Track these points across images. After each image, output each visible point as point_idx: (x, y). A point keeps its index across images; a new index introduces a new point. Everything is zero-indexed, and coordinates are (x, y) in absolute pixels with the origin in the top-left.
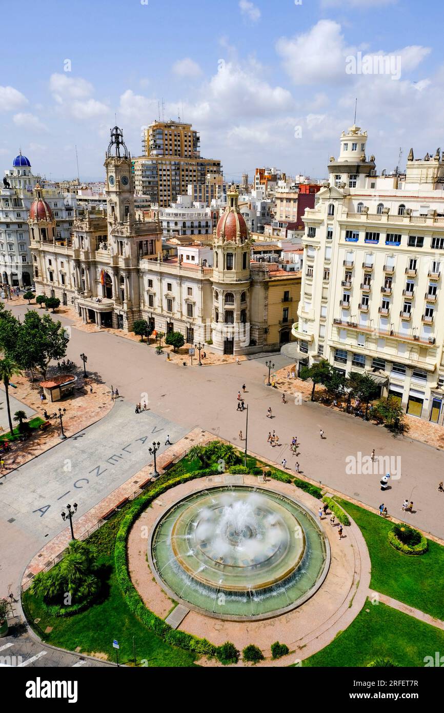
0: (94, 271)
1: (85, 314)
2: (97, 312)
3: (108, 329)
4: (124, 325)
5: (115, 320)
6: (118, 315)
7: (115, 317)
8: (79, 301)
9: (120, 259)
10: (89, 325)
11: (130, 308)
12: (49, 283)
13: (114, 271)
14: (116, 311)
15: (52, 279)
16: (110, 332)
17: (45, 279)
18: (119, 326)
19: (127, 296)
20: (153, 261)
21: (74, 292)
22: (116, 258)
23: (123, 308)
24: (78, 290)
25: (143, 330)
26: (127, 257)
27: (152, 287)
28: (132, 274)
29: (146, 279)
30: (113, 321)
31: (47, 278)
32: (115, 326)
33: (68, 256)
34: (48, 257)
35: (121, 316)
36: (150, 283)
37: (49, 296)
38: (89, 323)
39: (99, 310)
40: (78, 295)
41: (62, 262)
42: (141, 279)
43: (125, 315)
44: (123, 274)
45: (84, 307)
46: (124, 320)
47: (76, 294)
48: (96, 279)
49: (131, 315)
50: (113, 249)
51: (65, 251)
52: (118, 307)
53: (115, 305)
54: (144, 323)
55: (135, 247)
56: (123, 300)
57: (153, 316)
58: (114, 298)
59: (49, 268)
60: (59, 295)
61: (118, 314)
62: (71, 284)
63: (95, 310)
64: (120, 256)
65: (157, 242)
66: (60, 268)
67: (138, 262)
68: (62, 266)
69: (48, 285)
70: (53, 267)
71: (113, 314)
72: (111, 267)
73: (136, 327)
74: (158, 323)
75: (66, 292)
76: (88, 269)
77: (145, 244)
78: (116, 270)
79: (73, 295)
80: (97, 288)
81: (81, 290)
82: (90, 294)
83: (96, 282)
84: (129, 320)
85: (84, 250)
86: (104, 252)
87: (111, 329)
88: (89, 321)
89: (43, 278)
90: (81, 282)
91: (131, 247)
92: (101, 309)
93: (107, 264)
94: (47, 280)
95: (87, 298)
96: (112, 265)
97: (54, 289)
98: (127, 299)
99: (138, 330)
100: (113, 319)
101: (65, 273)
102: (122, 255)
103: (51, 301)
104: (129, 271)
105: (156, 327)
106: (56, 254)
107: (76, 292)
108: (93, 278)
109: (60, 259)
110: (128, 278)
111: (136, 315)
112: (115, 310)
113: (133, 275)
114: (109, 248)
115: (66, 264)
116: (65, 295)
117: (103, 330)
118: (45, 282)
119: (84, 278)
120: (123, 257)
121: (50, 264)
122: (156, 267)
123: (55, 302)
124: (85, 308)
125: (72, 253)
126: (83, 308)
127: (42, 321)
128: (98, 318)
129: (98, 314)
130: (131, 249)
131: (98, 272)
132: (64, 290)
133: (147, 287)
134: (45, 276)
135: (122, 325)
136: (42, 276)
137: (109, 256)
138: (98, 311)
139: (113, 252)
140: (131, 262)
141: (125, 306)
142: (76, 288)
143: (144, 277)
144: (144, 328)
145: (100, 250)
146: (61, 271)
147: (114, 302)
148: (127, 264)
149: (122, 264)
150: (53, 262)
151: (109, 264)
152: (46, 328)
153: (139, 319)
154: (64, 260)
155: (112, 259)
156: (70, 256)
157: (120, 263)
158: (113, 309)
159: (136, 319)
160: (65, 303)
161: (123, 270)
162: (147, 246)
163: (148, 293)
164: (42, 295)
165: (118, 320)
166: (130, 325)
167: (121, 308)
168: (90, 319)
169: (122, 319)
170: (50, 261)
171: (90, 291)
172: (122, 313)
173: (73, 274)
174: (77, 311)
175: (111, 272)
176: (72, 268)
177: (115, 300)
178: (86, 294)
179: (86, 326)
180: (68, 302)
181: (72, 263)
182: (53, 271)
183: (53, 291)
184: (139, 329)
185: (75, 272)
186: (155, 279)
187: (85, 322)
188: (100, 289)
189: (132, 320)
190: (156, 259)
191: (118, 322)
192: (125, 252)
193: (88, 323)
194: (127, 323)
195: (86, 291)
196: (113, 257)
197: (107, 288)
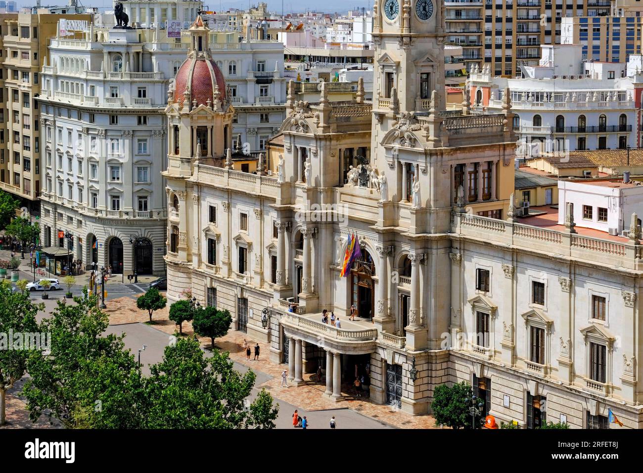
0: (329, 242)
1: (296, 356)
2: (332, 354)
3: (357, 403)
4: (405, 393)
5: (379, 377)
6: (388, 366)
7: (379, 370)
8: (284, 320)
9: (403, 212)
10: (306, 389)
11: (423, 346)
12: (203, 269)
13: (384, 242)
14: (383, 354)
15: (212, 259)
16: (363, 412)
17: (195, 259)
18: (388, 396)
19: (417, 313)
20: (489, 218)
21: (269, 296)
22: (391, 209)
23: (403, 347)
24: (281, 291)
25: (462, 411)
26: (423, 206)
27: (486, 290)
28: (434, 251)
29: (471, 266)
30: (373, 382)
31: (199, 255)
32: (378, 395)
33: (262, 200)
34: (209, 200)
35: (397, 368)
36: (483, 279)
37: (201, 300)
38: (307, 383)
39: (337, 347)
40: (282, 303)
41: (244, 216)
42: (455, 268)
43: (407, 367)
44: (410, 251)
45: (297, 338)
46: (404, 380)
47: (275, 302)
48: (332, 263)
49: (425, 367)
50: (385, 183)
51: (254, 187)
52: (390, 343)
53: (380, 337)
54: (461, 391)
55: (447, 180)
56: (405, 322)
57: (488, 373)
58: (378, 315)
59: (207, 230)
60: (226, 303)
61: (390, 362)
62: (262, 274)
63: (326, 348)
64: (403, 202)
65: (502, 168)
66: (236, 231)
67: (452, 221)
68: (244, 226)
69: (202, 275)
70: (220, 228)
71: (373, 362)
72: (378, 232)
73: (439, 402)
74: (498, 394)
75: (246, 295)
76: (314, 235)
77: (470, 173)
78: (391, 239)
79: (265, 304)
80: (332, 287)
81: (290, 293)
82: (314, 302)
83: (332, 271)
84: (419, 382)
85: (306, 185)
86: (359, 190)
87: (367, 405)
88: (307, 377)
89: (189, 255)
90: (290, 270)
91: (435, 178)
92: (344, 347)
93: (367, 224)
94: (200, 262)
95: (304, 312)
96: (380, 226)
97: (215, 285)
98: (417, 320)
99: (446, 412)
100: (373, 375)
101: (250, 245)
102: (409, 199)
103: (208, 318)
104: (425, 244)
105: (493, 406)
106: (230, 194)
107: (277, 296)
108: (323, 260)
109: (240, 208)
110: (422, 262)
111: (439, 367)
112: (380, 351)
113: (437, 254)
114: (374, 180)
115: (253, 220)
116: (243, 301)
117: (345, 404)
118: (194, 265)
119: (302, 259)
120: (413, 205)
121: (213, 218)
122: (502, 237)
123: (221, 319)
124: (300, 341)
125: (274, 192)
126: (294, 341)
127: (208, 368)
128: (333, 371)
129: (336, 361)
130: (436, 184)
131: (338, 243)
132: (242, 289)
133: (472, 291)
134: (195, 250)
135: (398, 395)
136: (187, 249)
137: (374, 203)
138: (335, 351)
139: (386, 190)
140: (432, 220)
141: (410, 340)
142: (277, 286)
143: (467, 264)
144: (462, 406)
145: (349, 187)
146: (238, 238)
147: (379, 327)
148: (422, 225)
149: (407, 225)
150: (221, 214)
151: (373, 223)
152: (217, 386)
153: (444, 379)
154: (250, 210)
155: (381, 211)
156: (267, 198)
157: (401, 221)
158: (375, 347)
159: (438, 380)
160: (242, 326)
161: (411, 240)
162: (476, 179)
163: (474, 307)
164: (184, 298)
165: (387, 379)
166: (420, 395)
167: (399, 345)
168: (308, 372)
169: (399, 378)
170: (212, 210)
171: (314, 294)
172: (399, 360)
173: (271, 247)
174: (275, 347)
175: (374, 246)
176: (269, 231)
177: (383, 323)
178: (302, 303)
179: (298, 390)
180: (250, 321)
181: (272, 217)
182: (218, 236)
183: (213, 290)
184: (450, 407)
185: (277, 242)
186: (496, 268)
187: (297, 379)
188: (340, 292)
189: (425, 380)
190: (499, 214)
191: (387, 386)
192: (418, 193)
193: (303, 383)
194: (411, 388)
195: (303, 295)
196: (385, 205)
197: (361, 289)
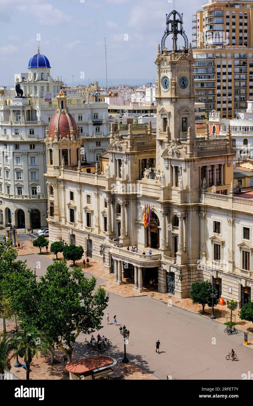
0: (135, 209)
1: (118, 269)
2: (137, 268)
3: (151, 293)
4: (176, 287)
5: (163, 279)
6: (167, 273)
7: (162, 276)
8: (112, 251)
9: (174, 192)
10: (124, 286)
11: (186, 262)
12: (68, 225)
13: (164, 208)
14: (164, 267)
15: (72, 219)
16: (154, 297)
17: (63, 220)
18: (168, 289)
19: (182, 245)
20: (220, 195)
21: (103, 238)
22: (167, 191)
23: (175, 263)
24: (110, 235)
25: (206, 295)
26: (185, 189)
27: (219, 232)
28: (191, 213)
29: (210, 220)
30: (159, 281)
31: (65, 218)
32: (162, 288)
33: (98, 188)
34: (70, 188)
35: (172, 274)
36: (217, 226)
37: (67, 241)
38: (124, 283)
39: (140, 264)
40: (110, 242)
41: (88, 196)
42: (202, 221)
43: (177, 273)
44: (178, 213)
45: (118, 259)
46: (176, 280)
47: (107, 241)
48: (136, 220)
49: (187, 273)
50: (164, 177)
51: (94, 180)
52: (168, 261)
53: (163, 258)
54: (206, 285)
55: (197, 175)
56: (176, 250)
57: (220, 276)
58: (161, 247)
59: (69, 205)
60: (81, 242)
61: (168, 271)
62: (99, 227)
63: (134, 264)
64: (174, 187)
65: (227, 169)
66: (85, 204)
67: (200, 197)
68: (89, 202)
69: (67, 228)
70: (76, 203)
71: (159, 271)
72: (160, 203)
73: (194, 291)
74: (226, 286)
75: (91, 238)
76: (126, 206)
77: (210, 171)
78: (168, 207)
79: (101, 242)
80: (137, 232)
81: (114, 236)
82: (127, 241)
83: (137, 224)
84: (184, 281)
85: (121, 179)
86: (150, 181)
87: (156, 293)
88: (124, 280)
89: (60, 218)
90: (114, 224)
91: (191, 174)
92: (143, 264)
93: (154, 199)
94: (66, 221)
95: (122, 246)
96: (162, 200)
97: (74, 233)
98: (182, 249)
99: (198, 296)
100: (160, 278)
101: (92, 211)
102: (177, 185)
103: (71, 250)
104: (186, 209)
105: (223, 293)
106: (81, 185)
107: (107, 238)
108: (131, 219)
109: (86, 192)
110: (184, 218)
111: (194, 273)
112: (163, 265)
113: (192, 214)
114: (158, 176)
115: (93, 199)
116: (90, 241)
117: (145, 293)
118: (63, 223)
119: (120, 218)
120: (179, 189)
121: (72, 198)
122: (227, 204)
123: (78, 251)
124: (120, 261)
125: (104, 183)
126: (117, 261)
128: (138, 276)
129: (139, 271)
130: (191, 177)
131: (139, 210)
132: (89, 235)
133: (211, 233)
134: (63, 215)
135: (173, 288)
136: (59, 215)
137: (158, 188)
138: (139, 266)
139: (164, 181)
140: (189, 196)
141: (179, 260)
142: (107, 233)
143: (208, 219)
144: (206, 293)
145: (145, 180)
146: (86, 208)
147: (162, 253)
148: (184, 199)
149: (176, 199)
150: (76, 196)
151: (158, 198)
153: (197, 279)
154: (92, 193)
155: (162, 192)
156: (100, 187)
157: (173, 197)
158: (160, 263)
159: (194, 280)
160: (89, 254)
161: (178, 207)
162: (212, 174)
163: (212, 241)
164: (58, 241)
165: (167, 280)
166: (184, 288)
167: (173, 262)
168: (125, 277)
169: (173, 279)
170: (72, 194)
171: (127, 237)
172: (173, 270)
173: (104, 212)
174: (107, 265)
175: (159, 211)
176: (102, 204)
177: (164, 251)
178: (121, 242)
179: (120, 287)
180: (93, 251)
181: (104, 197)
182: (75, 207)
183: (73, 236)
184: (200, 294)
185: (107, 210)
186: (224, 221)
187: (119, 281)
188: (141, 235)
189: (187, 280)
190: (225, 192)
191: (167, 283)
192: (182, 182)
193: (122, 283)
194: (180, 284)
195: (121, 237)
196: (164, 189)
197: (152, 233)
